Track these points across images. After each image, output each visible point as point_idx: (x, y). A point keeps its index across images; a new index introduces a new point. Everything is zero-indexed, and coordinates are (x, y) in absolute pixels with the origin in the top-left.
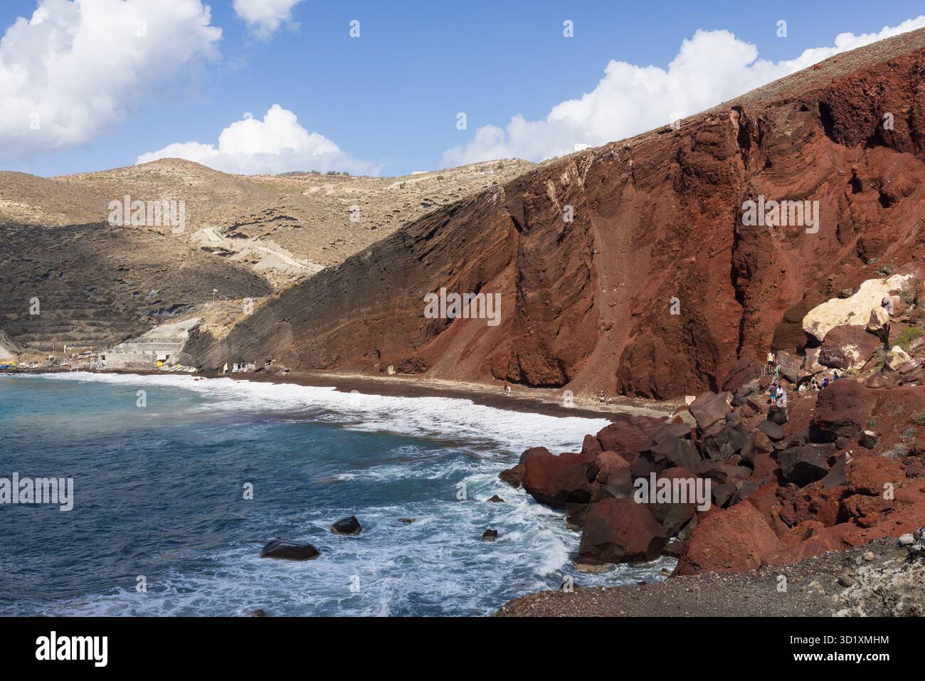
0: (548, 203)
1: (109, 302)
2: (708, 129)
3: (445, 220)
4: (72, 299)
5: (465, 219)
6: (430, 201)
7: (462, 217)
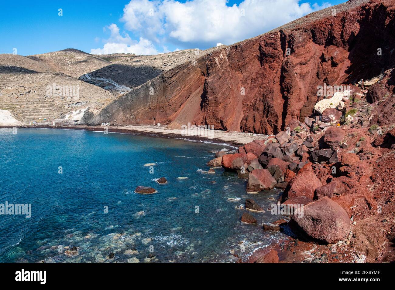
0: (216, 65)
1: (53, 101)
2: (271, 38)
3: (177, 71)
4: (39, 100)
5: (185, 71)
6: (166, 64)
7: (184, 70)
